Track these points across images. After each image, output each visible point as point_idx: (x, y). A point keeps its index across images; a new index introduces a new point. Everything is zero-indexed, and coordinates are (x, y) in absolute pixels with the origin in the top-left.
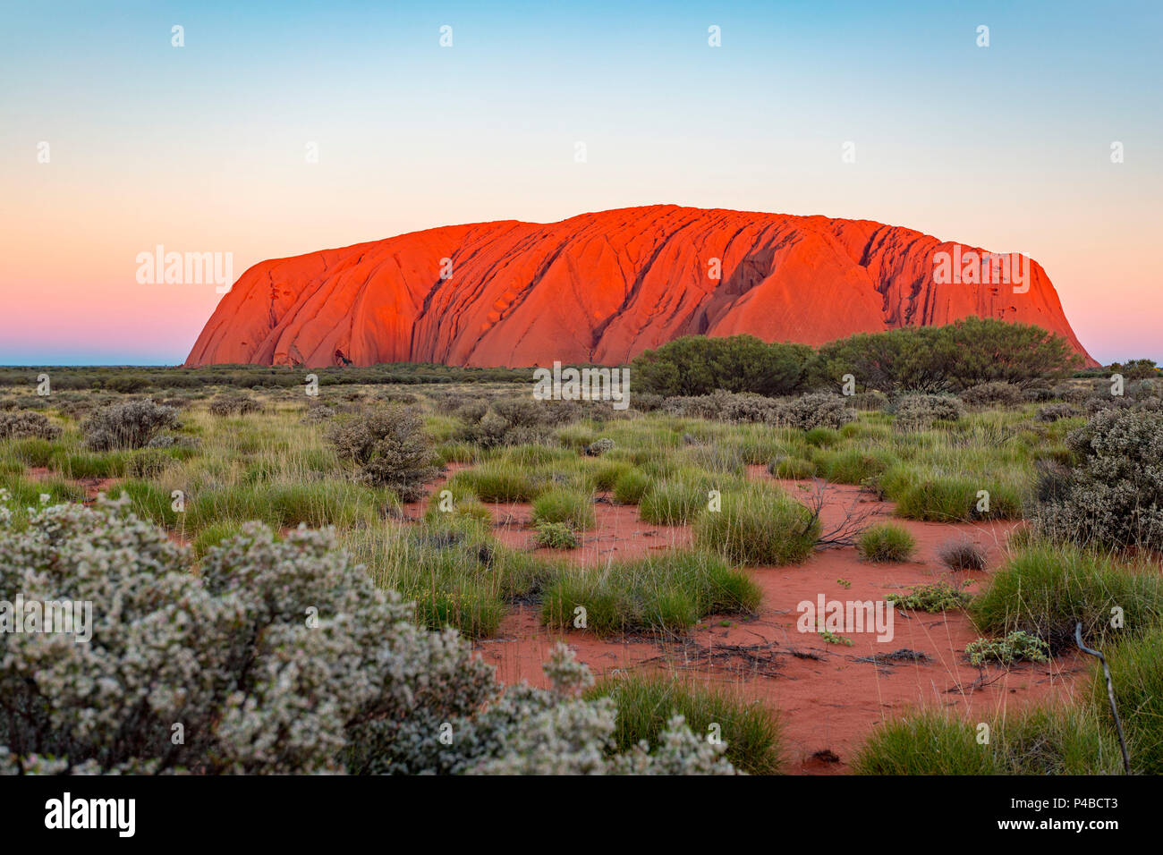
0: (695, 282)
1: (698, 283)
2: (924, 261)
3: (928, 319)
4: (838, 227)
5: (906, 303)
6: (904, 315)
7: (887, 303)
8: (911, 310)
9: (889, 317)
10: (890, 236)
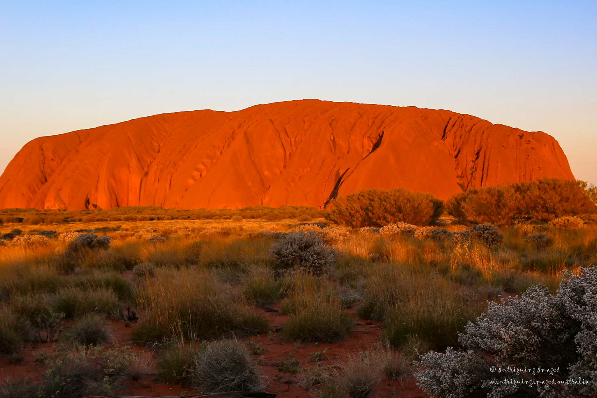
0: (332, 150)
1: (333, 152)
2: (482, 137)
3: (485, 175)
4: (426, 114)
5: (471, 164)
6: (469, 172)
7: (458, 164)
8: (474, 169)
9: (460, 174)
10: (460, 120)
